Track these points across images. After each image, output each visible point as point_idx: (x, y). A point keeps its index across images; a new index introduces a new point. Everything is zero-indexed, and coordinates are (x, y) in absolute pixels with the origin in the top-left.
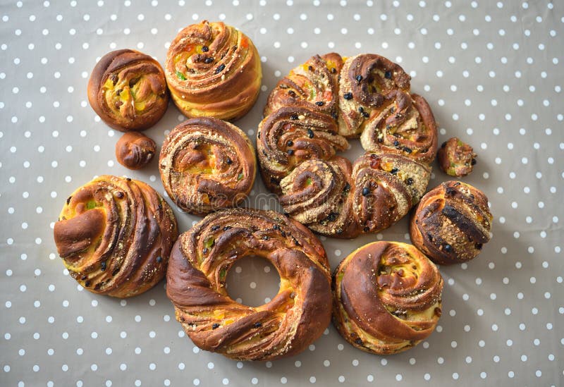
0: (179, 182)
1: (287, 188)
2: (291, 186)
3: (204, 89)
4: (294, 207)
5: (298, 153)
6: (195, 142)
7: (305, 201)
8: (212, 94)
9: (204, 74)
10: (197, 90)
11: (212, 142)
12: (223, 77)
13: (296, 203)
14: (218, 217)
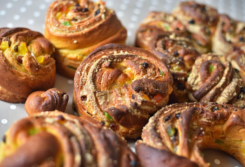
0: (108, 100)
1: (196, 83)
2: (199, 79)
3: (92, 27)
4: (212, 92)
5: (186, 58)
6: (108, 60)
7: (219, 81)
8: (100, 30)
9: (86, 19)
10: (86, 30)
11: (122, 58)
12: (103, 16)
13: (213, 87)
14: (163, 112)
